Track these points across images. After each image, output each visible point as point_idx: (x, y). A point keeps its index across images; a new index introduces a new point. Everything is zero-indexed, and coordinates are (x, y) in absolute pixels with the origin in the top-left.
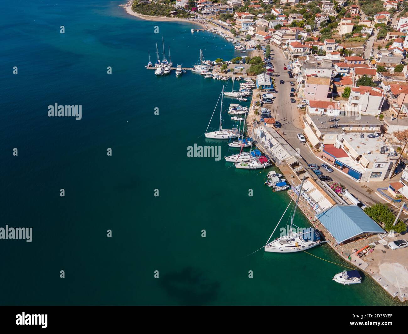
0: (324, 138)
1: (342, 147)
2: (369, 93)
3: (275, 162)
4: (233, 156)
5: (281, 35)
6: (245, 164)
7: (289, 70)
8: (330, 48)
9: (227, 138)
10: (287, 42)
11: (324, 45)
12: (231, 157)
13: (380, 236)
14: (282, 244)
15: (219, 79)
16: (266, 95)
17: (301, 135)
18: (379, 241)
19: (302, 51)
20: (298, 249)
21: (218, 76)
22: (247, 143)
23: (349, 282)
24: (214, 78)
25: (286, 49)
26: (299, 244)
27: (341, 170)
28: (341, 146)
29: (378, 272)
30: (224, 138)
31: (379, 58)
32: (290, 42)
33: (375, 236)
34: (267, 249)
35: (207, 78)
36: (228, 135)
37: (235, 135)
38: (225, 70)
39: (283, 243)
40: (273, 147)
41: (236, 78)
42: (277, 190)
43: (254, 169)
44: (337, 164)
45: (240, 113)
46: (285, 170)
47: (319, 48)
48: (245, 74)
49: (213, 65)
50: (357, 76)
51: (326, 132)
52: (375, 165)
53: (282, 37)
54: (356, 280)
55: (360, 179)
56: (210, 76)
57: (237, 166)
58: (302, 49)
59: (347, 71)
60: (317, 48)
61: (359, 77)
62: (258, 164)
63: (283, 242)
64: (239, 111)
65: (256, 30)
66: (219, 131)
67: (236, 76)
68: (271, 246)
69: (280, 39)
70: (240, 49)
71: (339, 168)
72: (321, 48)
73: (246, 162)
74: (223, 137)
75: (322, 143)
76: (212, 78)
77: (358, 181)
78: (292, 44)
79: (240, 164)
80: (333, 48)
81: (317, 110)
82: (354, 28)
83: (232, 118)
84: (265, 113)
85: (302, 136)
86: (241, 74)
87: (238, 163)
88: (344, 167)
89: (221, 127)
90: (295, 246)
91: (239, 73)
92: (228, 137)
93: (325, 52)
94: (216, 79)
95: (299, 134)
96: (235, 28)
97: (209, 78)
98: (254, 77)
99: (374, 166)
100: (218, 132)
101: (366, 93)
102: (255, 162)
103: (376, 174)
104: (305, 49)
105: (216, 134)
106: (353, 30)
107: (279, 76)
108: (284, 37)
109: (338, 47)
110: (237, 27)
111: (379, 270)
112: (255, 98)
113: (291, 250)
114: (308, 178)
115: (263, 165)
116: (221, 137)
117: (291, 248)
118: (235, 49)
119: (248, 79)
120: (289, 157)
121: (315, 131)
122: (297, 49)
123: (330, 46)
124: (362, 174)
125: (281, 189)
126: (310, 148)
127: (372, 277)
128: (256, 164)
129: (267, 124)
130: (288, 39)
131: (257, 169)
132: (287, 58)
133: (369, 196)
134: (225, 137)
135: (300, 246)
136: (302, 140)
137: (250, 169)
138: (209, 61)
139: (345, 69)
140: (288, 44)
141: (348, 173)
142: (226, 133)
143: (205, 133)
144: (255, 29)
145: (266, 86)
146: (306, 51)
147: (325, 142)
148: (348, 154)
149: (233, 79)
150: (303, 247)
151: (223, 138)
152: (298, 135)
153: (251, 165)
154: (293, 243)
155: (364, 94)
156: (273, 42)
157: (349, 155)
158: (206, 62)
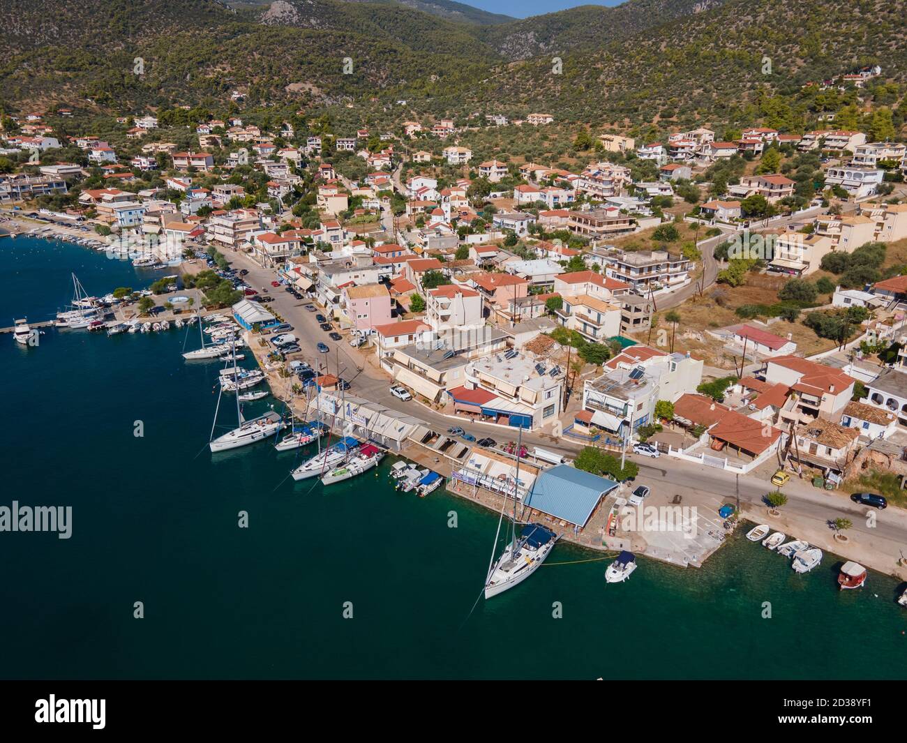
0: (444, 379)
1: (479, 386)
2: (461, 294)
3: (388, 448)
4: (307, 465)
5: (231, 224)
6: (340, 470)
7: (284, 286)
8: (335, 237)
9: (262, 437)
10: (248, 237)
11: (323, 232)
12: (303, 468)
13: (613, 495)
14: (507, 571)
15: (147, 330)
16: (280, 338)
17: (397, 389)
18: (616, 503)
19: (287, 248)
20: (533, 566)
21: (141, 325)
22: (311, 433)
23: (627, 574)
24: (131, 331)
25: (250, 250)
26: (531, 557)
27: (497, 422)
28: (475, 385)
29: (646, 544)
30: (256, 439)
31: (426, 243)
32: (256, 234)
33: (607, 498)
34: (489, 593)
35: (114, 335)
36: (262, 431)
37: (276, 425)
38: (150, 309)
39: (508, 568)
40: (370, 422)
41: (185, 321)
42: (424, 493)
43: (359, 475)
44: (488, 414)
45: (250, 383)
46: (415, 456)
47: (315, 239)
48: (201, 308)
49: (107, 306)
50: (417, 273)
51: (447, 367)
52: (544, 394)
53: (234, 228)
54: (631, 567)
55: (531, 425)
56: (121, 329)
57: (326, 481)
58: (287, 244)
59: (390, 269)
60: (311, 240)
61: (420, 274)
62: (363, 462)
63: (506, 568)
64: (248, 379)
65: (163, 222)
66: (239, 429)
67: (185, 316)
68: (492, 583)
69: (231, 232)
70: (147, 264)
71: (493, 421)
72: (320, 238)
73: (340, 465)
74: (253, 437)
75: (444, 390)
76: (126, 330)
77: (529, 431)
78: (261, 239)
79: (330, 474)
80: (341, 236)
81: (396, 340)
82: (350, 202)
83: (240, 398)
84: (302, 371)
85: (400, 389)
86: (190, 311)
87: (325, 473)
88: (500, 415)
89: (242, 419)
90: (527, 565)
91: (187, 308)
92: (264, 434)
93: (330, 245)
94: (138, 331)
95: (393, 388)
96: (98, 221)
97: (120, 333)
98: (227, 311)
99: (543, 397)
100: (238, 432)
101: (456, 295)
102: (356, 460)
103: (548, 410)
104: (293, 245)
105: (235, 437)
106: (349, 204)
107: (273, 300)
108: (237, 227)
109: (347, 233)
110: (105, 219)
111: (645, 541)
112: (258, 349)
113: (525, 574)
114: (466, 450)
115: (374, 460)
116: (248, 440)
117: (523, 570)
118: (135, 265)
119: (218, 316)
120: (411, 430)
121: (422, 374)
122: (276, 245)
123: (334, 233)
124: (532, 417)
125: (431, 488)
126: (426, 406)
127: (646, 554)
128: (360, 464)
129: (324, 387)
130: (249, 231)
131: (366, 472)
132: (265, 265)
133: (558, 446)
134: (258, 437)
135: (533, 559)
136: (404, 396)
137: (354, 477)
138: (93, 298)
139: (387, 267)
140: (252, 239)
141: (511, 424)
142: (255, 427)
143: (209, 442)
144: (160, 220)
145: (265, 322)
146: (295, 248)
147: (448, 388)
148: (496, 392)
149: (178, 324)
150: (538, 559)
151: (252, 440)
152: (391, 390)
153: (351, 467)
154: (521, 562)
155: (454, 297)
156: (214, 239)
157: (498, 394)
158: (87, 302)
